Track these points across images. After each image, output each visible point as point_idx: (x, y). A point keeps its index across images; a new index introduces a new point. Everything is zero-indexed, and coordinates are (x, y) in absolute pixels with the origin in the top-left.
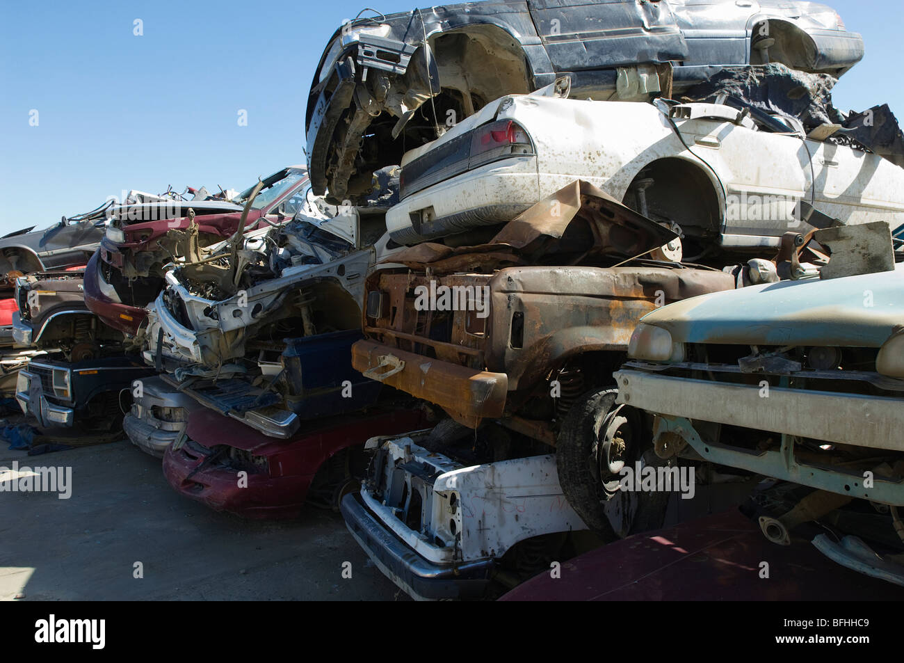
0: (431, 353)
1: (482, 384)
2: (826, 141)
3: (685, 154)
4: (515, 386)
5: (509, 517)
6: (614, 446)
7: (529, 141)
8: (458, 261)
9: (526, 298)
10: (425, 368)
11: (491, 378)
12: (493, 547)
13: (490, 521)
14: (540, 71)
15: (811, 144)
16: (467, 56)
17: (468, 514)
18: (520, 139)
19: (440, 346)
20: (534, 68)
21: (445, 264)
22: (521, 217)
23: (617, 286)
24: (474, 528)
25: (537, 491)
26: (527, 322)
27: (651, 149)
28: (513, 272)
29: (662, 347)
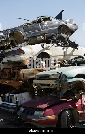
0: (13, 80)
1: (19, 82)
2: (67, 47)
3: (45, 51)
4: (23, 83)
5: (24, 100)
6: (35, 90)
7: (24, 52)
8: (15, 68)
9: (24, 73)
10: (12, 82)
11: (21, 82)
12: (22, 103)
13: (21, 100)
14: (25, 38)
15: (64, 47)
16: (14, 35)
17: (18, 99)
18: (23, 52)
19: (14, 79)
20: (24, 38)
21: (14, 68)
22: (23, 62)
23: (35, 71)
24: (19, 101)
25: (27, 96)
26: (24, 75)
27: (40, 51)
28: (22, 70)
29: (37, 77)
